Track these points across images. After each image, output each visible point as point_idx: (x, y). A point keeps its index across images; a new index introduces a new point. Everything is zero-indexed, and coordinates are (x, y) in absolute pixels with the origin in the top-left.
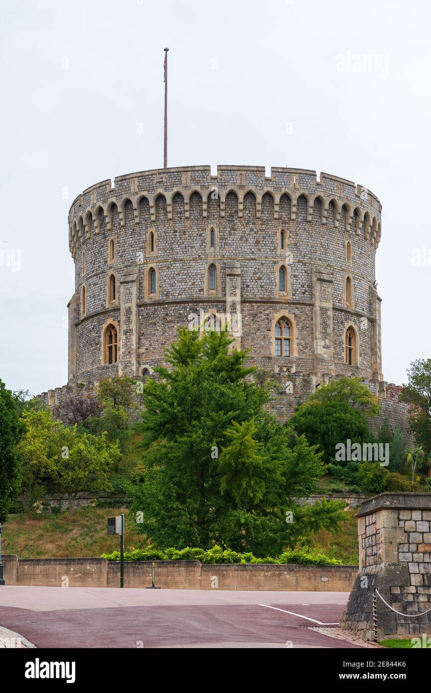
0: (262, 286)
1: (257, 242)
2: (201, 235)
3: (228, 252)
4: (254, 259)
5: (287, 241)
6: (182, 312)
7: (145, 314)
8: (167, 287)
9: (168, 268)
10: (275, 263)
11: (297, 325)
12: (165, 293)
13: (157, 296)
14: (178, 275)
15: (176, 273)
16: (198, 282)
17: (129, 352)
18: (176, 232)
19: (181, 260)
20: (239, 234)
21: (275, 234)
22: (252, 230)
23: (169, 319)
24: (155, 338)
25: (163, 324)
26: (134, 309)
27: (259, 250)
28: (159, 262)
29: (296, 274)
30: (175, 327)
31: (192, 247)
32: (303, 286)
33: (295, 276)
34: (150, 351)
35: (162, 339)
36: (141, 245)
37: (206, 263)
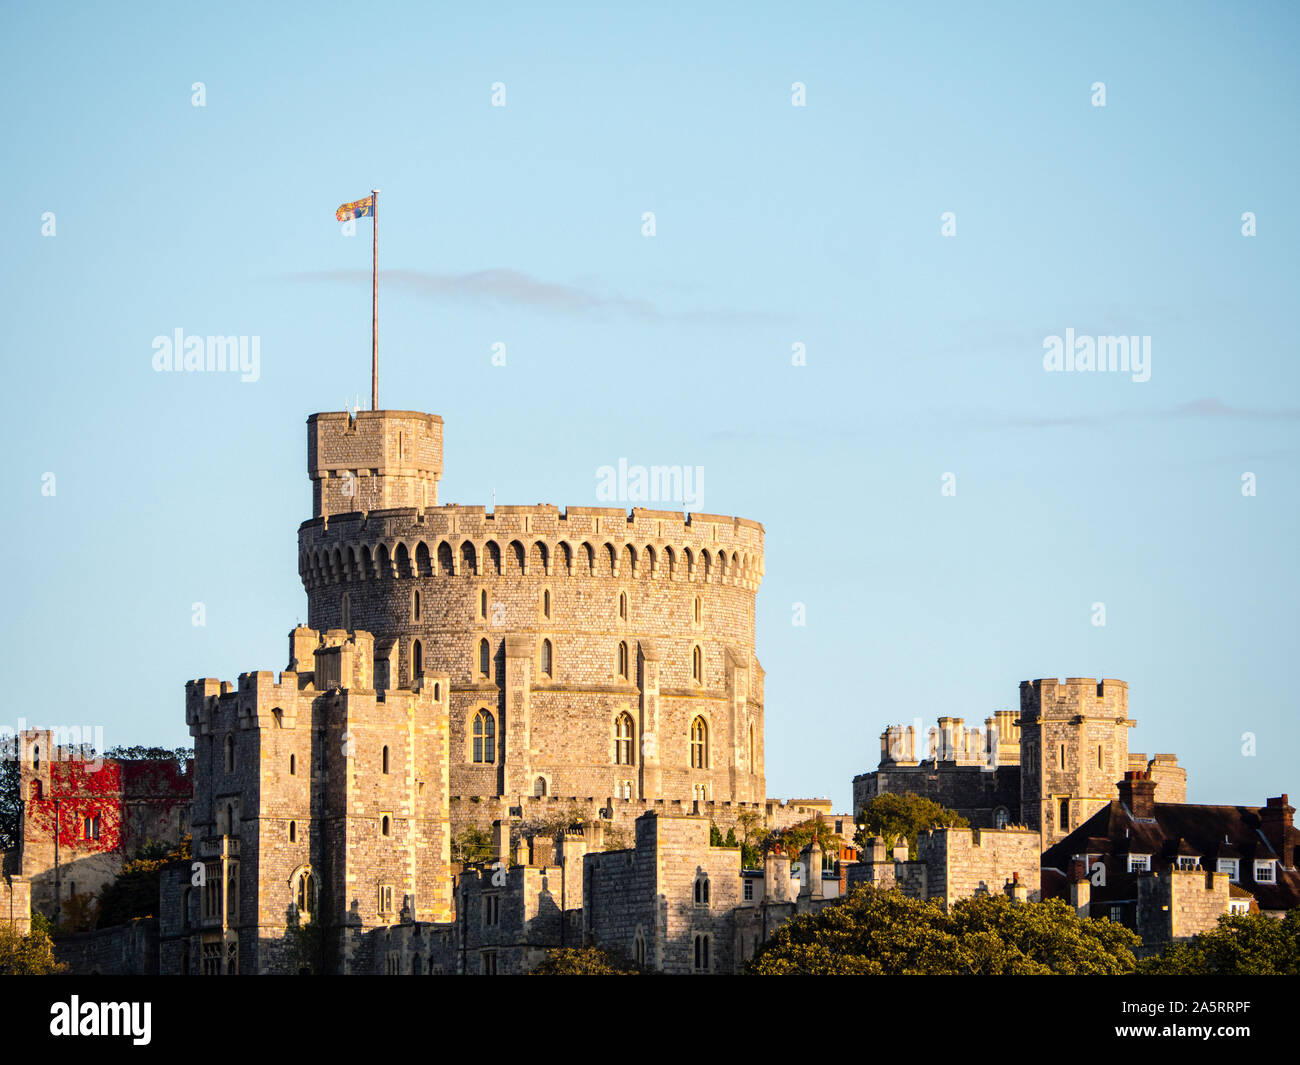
0: (676, 673)
1: (672, 614)
2: (610, 601)
3: (641, 626)
4: (668, 636)
5: (703, 612)
6: (588, 705)
7: (538, 702)
8: (567, 667)
9: (569, 642)
10: (690, 641)
11: (714, 726)
12: (565, 676)
13: (556, 680)
14: (582, 652)
15: (580, 650)
16: (607, 665)
17: (520, 754)
18: (579, 593)
19: (585, 633)
20: (652, 601)
21: (690, 601)
22: (666, 596)
23: (572, 712)
24: (553, 737)
25: (564, 719)
26: (527, 694)
27: (673, 624)
28: (557, 632)
29: (711, 656)
30: (580, 724)
31: (599, 617)
32: (717, 674)
33: (710, 659)
34: (546, 754)
35: (563, 740)
36: (531, 605)
37: (616, 639)
